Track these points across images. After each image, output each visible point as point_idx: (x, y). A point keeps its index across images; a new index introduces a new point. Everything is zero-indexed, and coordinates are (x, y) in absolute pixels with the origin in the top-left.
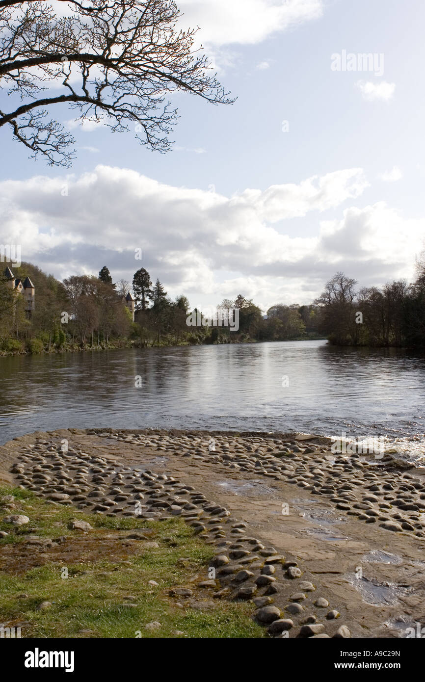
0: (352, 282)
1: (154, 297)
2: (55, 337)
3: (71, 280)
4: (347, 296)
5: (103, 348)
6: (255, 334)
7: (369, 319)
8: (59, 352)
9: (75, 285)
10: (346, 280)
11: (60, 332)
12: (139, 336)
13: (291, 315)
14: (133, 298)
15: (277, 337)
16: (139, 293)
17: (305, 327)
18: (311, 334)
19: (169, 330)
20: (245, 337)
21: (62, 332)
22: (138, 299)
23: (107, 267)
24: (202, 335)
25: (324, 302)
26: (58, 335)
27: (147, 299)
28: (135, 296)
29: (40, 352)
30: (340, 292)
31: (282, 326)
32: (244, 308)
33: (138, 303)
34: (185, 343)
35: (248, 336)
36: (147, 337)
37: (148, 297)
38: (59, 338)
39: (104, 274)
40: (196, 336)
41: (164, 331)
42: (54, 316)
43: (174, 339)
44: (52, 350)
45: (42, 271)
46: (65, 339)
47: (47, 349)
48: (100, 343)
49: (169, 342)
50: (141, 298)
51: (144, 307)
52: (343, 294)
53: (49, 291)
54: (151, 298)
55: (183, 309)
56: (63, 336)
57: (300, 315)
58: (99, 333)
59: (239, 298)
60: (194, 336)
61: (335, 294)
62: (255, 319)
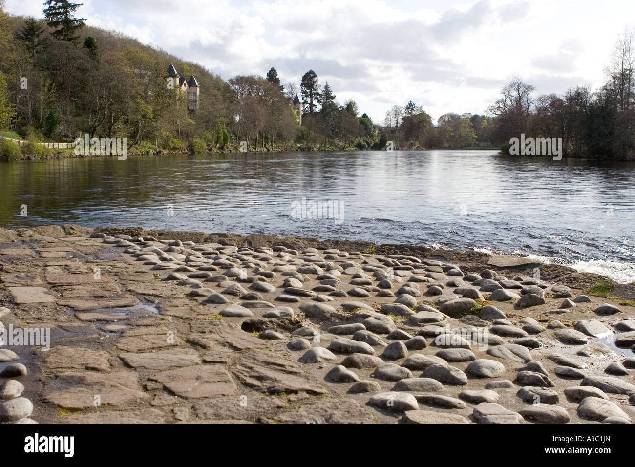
0: (529, 89)
1: (322, 101)
2: (218, 138)
3: (237, 80)
4: (524, 103)
5: (268, 151)
6: (424, 142)
7: (548, 127)
8: (222, 153)
9: (241, 85)
10: (524, 86)
11: (224, 132)
12: (306, 140)
13: (463, 124)
14: (301, 101)
15: (447, 146)
16: (307, 96)
17: (476, 137)
18: (482, 144)
19: (336, 135)
20: (414, 145)
21: (226, 132)
22: (305, 102)
23: (275, 69)
24: (370, 140)
25: (498, 109)
26: (221, 136)
27: (315, 102)
28: (303, 99)
29: (203, 152)
30: (516, 98)
31: (452, 134)
32: (414, 115)
33: (306, 106)
34: (352, 149)
35: (417, 144)
36: (314, 141)
37: (316, 100)
38: (222, 138)
39: (272, 75)
40: (364, 141)
41: (331, 135)
42: (218, 115)
43: (341, 144)
44: (215, 150)
45: (209, 72)
46: (229, 140)
47: (210, 150)
48: (265, 145)
49: (336, 146)
50: (309, 101)
51: (312, 110)
52: (519, 100)
53: (216, 92)
54: (319, 101)
55: (351, 114)
56: (227, 136)
57: (472, 124)
58: (264, 135)
59: (409, 104)
60: (362, 141)
61: (511, 100)
62: (425, 127)
